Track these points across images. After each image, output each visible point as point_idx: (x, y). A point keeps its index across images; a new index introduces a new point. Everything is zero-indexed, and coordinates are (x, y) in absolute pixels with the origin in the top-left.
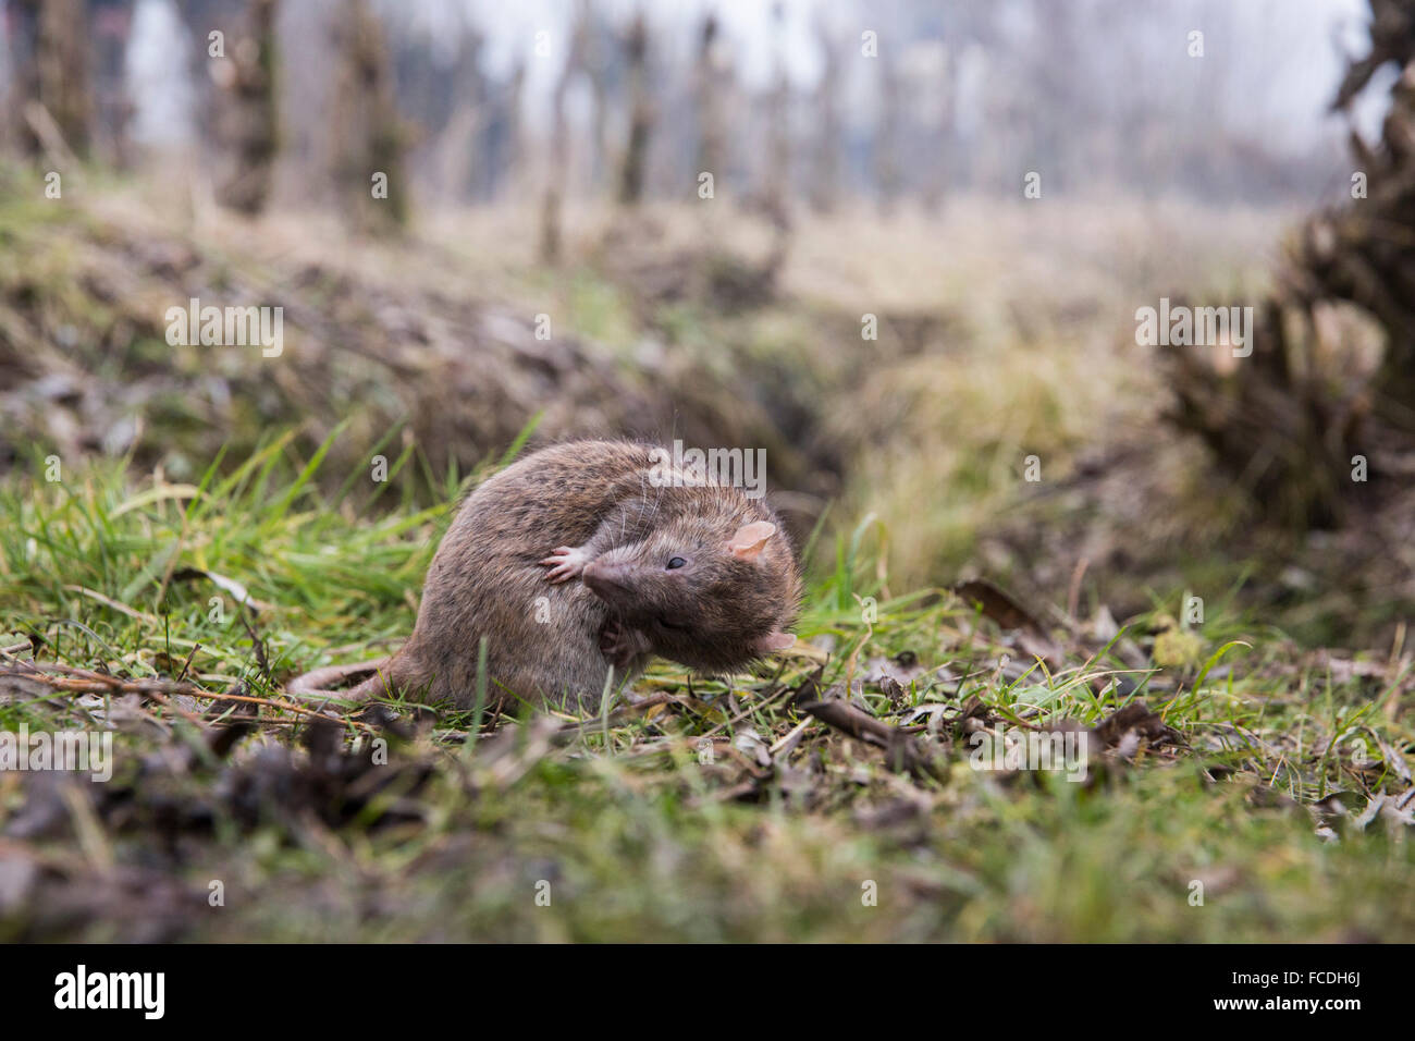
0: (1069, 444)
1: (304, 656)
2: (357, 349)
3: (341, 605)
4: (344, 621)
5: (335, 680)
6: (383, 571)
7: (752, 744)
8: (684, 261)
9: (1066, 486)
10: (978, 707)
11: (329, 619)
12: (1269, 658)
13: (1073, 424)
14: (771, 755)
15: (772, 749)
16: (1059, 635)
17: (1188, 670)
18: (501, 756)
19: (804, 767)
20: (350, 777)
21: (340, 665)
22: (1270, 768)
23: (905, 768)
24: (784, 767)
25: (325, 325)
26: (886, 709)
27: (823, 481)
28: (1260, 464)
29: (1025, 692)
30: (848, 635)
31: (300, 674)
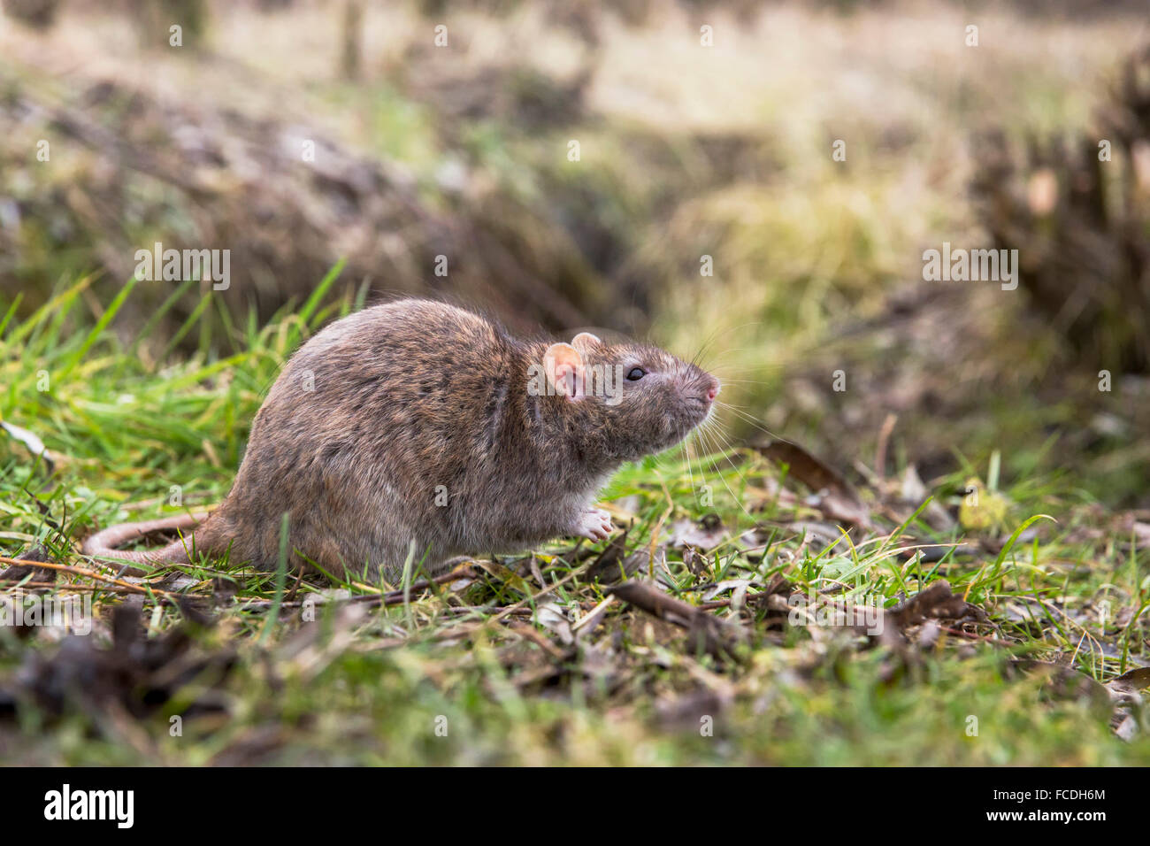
0: (881, 280)
1: (102, 512)
2: (152, 171)
3: (138, 456)
4: (140, 472)
5: (132, 537)
6: (179, 421)
7: (555, 618)
8: (490, 77)
9: (875, 324)
10: (782, 584)
11: (125, 470)
12: (1075, 521)
13: (885, 259)
14: (574, 633)
15: (574, 627)
16: (865, 495)
17: (994, 532)
18: (305, 646)
19: (604, 646)
20: (153, 666)
21: (138, 521)
22: (1073, 640)
23: (707, 651)
24: (587, 648)
25: (118, 145)
26: (690, 584)
27: (630, 315)
28: (1074, 307)
29: (829, 563)
30: (652, 495)
31: (96, 531)
